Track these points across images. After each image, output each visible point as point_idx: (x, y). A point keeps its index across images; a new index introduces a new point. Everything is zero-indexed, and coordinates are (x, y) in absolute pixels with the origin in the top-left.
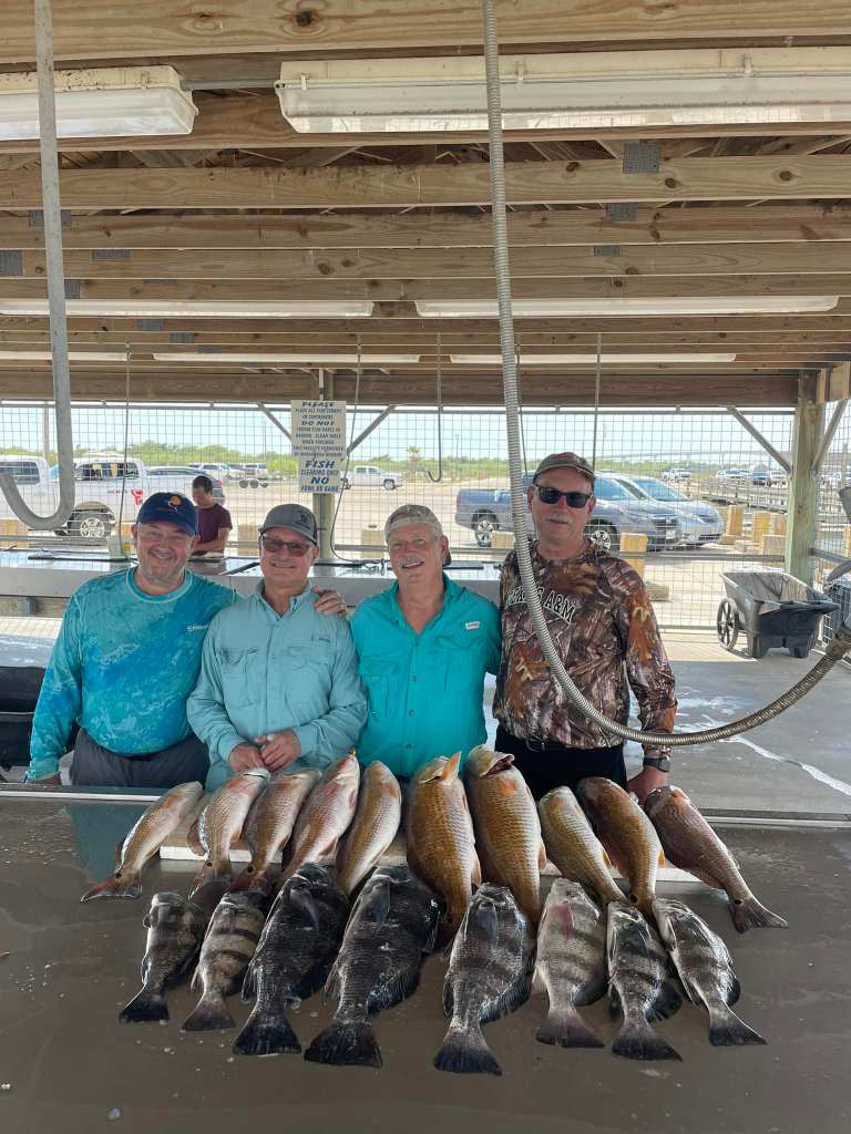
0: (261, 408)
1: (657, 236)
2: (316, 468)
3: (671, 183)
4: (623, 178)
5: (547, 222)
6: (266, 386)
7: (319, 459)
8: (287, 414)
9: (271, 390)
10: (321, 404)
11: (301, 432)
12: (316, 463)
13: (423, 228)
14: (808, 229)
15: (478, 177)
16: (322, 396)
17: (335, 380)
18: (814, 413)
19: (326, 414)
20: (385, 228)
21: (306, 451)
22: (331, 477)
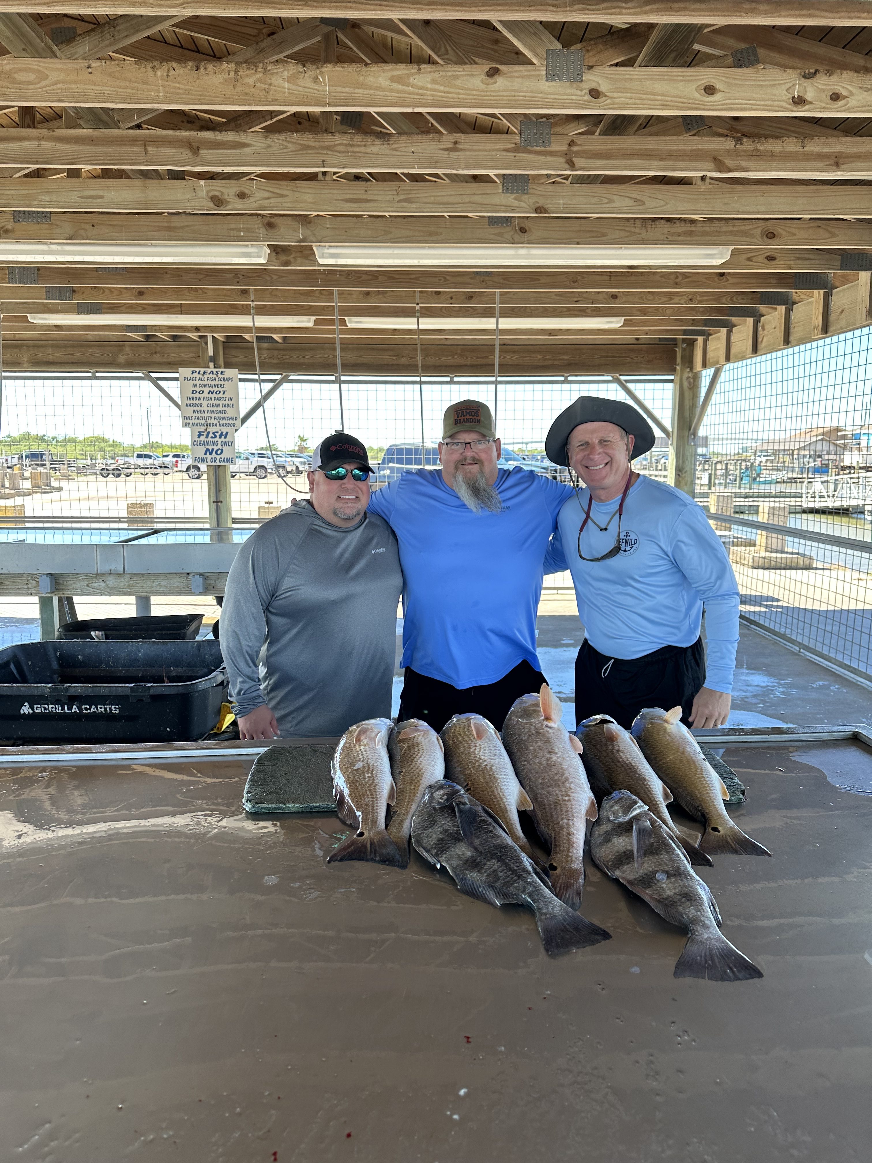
0: (147, 378)
1: (572, 165)
2: (209, 439)
3: (595, 94)
4: (545, 86)
5: (459, 146)
6: (152, 354)
7: (211, 429)
8: (176, 383)
9: (157, 358)
10: (212, 372)
11: (191, 402)
12: (209, 433)
13: (328, 148)
14: (720, 161)
15: (392, 79)
16: (211, 365)
17: (224, 348)
18: (692, 380)
19: (216, 382)
20: (286, 147)
21: (196, 421)
22: (225, 448)
